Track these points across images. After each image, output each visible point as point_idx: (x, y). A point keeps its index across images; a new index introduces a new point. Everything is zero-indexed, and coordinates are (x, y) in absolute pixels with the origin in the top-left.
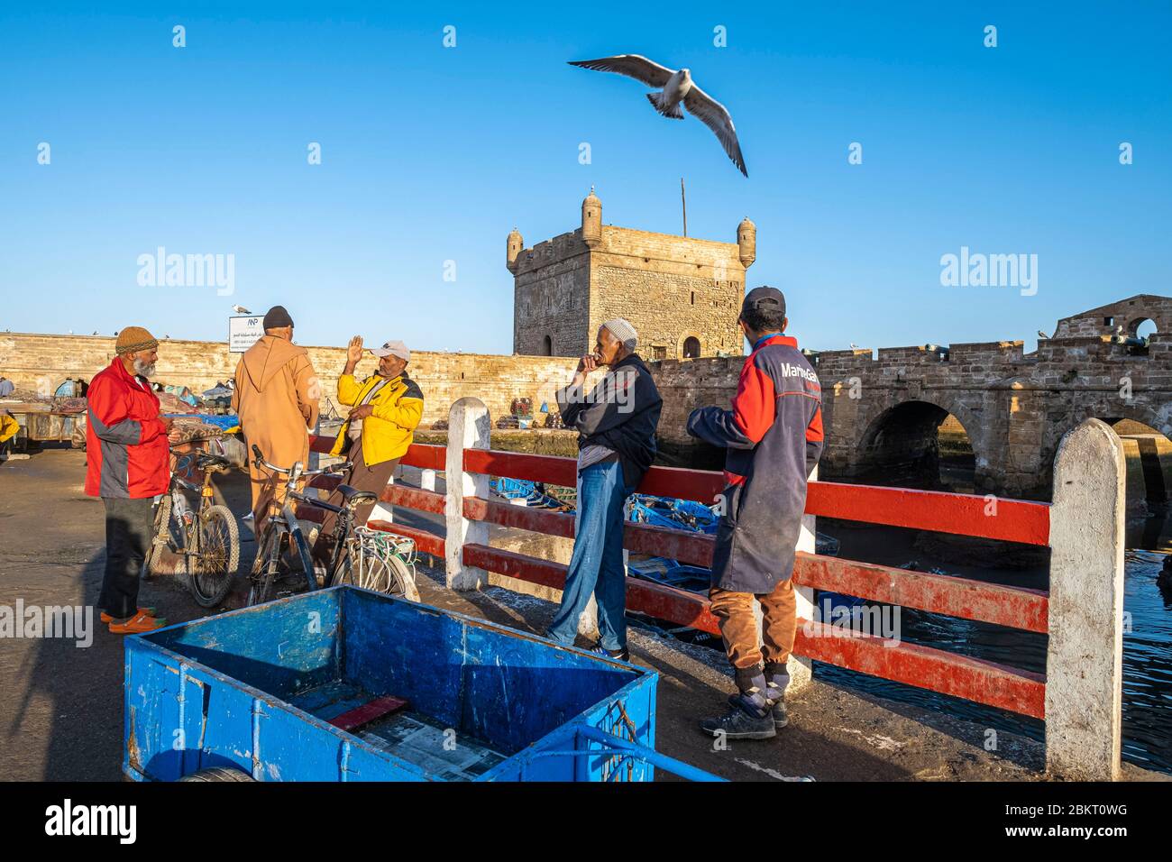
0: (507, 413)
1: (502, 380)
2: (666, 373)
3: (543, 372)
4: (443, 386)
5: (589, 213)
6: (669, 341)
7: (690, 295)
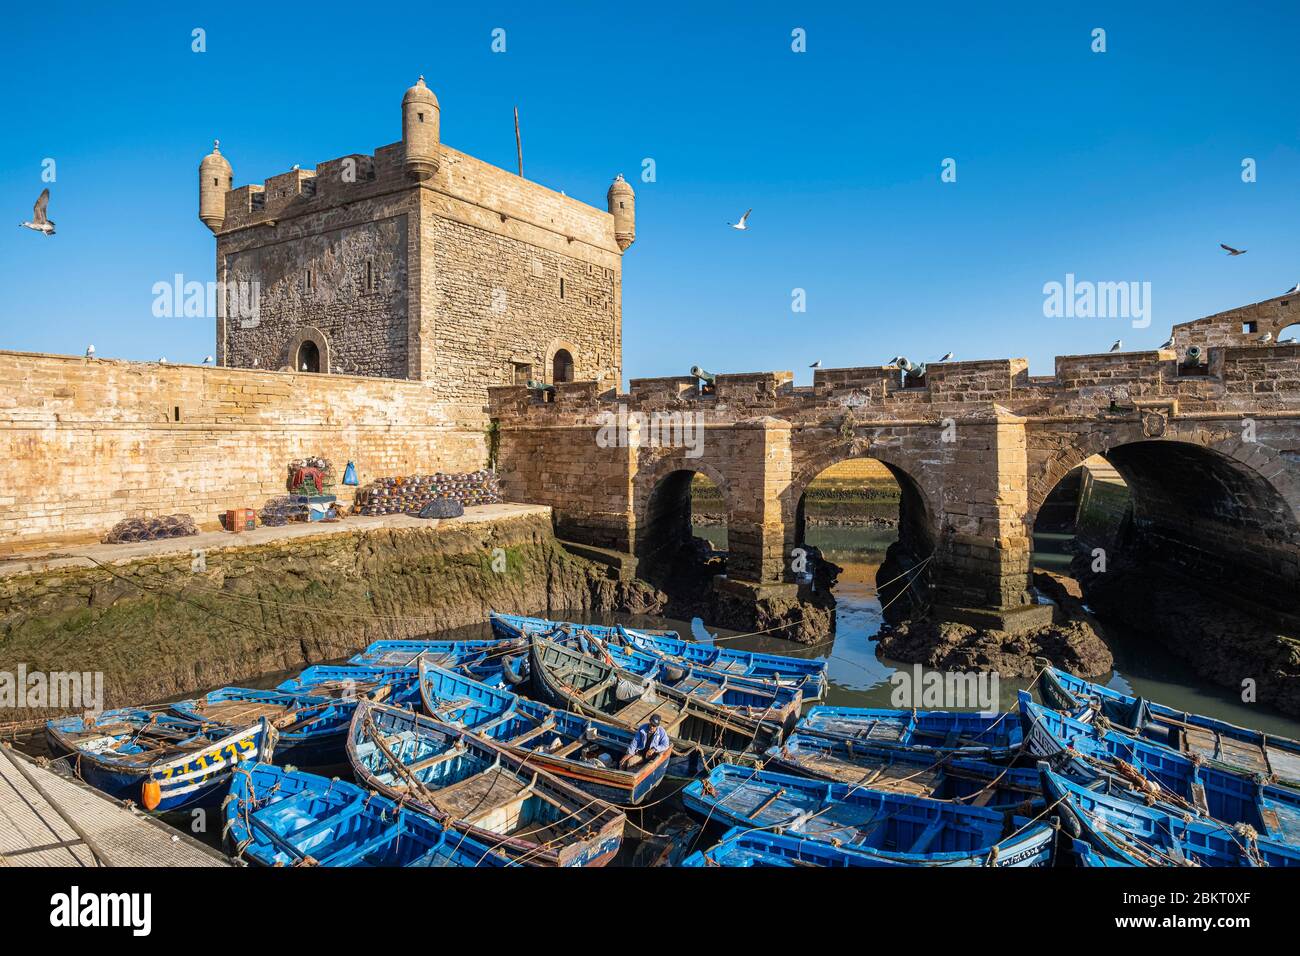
0: (279, 490)
1: (266, 422)
2: (567, 406)
3: (344, 405)
4: (127, 438)
5: (421, 115)
6: (535, 355)
7: (559, 283)
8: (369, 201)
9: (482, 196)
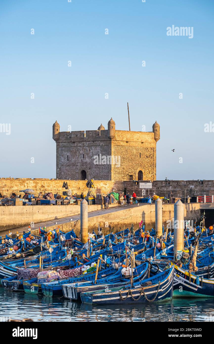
5: (112, 127)
6: (134, 172)
7: (139, 154)
8: (99, 141)
9: (123, 139)
